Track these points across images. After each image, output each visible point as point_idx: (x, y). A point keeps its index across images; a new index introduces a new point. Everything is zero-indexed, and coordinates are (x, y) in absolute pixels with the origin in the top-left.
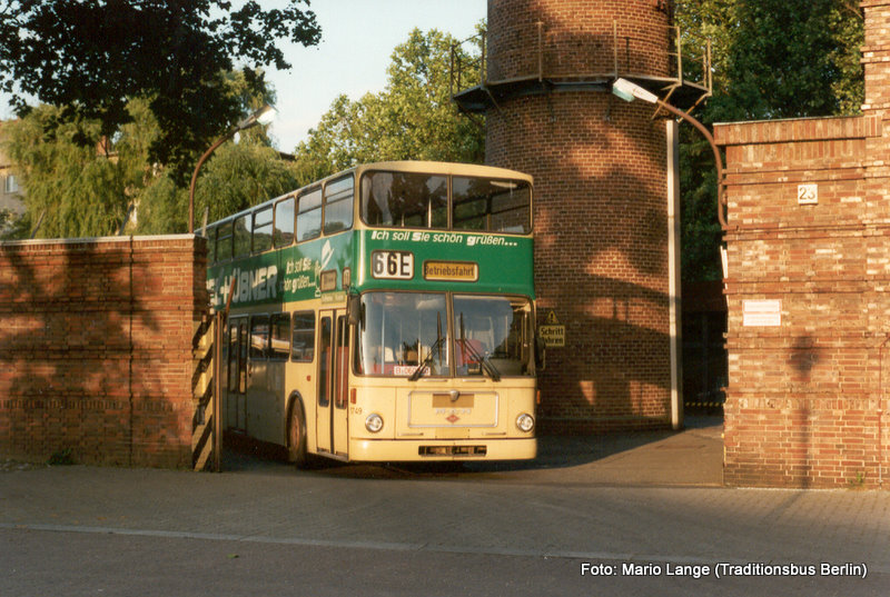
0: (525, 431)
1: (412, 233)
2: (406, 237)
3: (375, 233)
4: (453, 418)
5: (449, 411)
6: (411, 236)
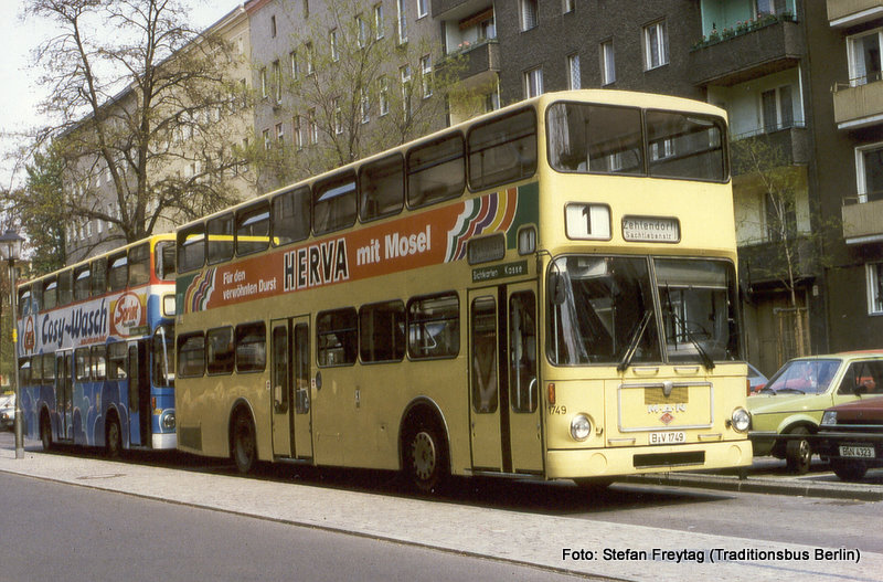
0: (742, 431)
4: (667, 418)
5: (663, 408)
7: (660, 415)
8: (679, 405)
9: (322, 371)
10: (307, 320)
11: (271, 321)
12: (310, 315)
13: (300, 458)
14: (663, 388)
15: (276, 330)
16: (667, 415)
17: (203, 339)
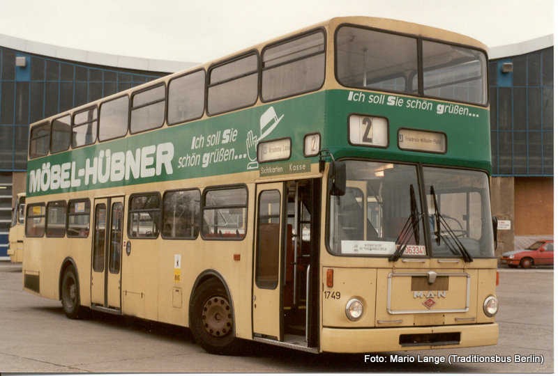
1: (387, 97)
2: (381, 100)
3: (351, 93)
4: (430, 302)
5: (426, 294)
6: (386, 100)
7: (424, 300)
8: (440, 293)
9: (131, 240)
10: (121, 200)
11: (95, 199)
12: (124, 196)
13: (110, 307)
14: (427, 277)
15: (97, 205)
16: (430, 300)
17: (44, 208)
